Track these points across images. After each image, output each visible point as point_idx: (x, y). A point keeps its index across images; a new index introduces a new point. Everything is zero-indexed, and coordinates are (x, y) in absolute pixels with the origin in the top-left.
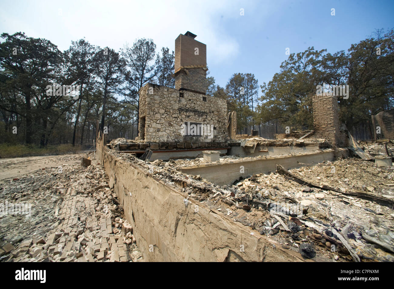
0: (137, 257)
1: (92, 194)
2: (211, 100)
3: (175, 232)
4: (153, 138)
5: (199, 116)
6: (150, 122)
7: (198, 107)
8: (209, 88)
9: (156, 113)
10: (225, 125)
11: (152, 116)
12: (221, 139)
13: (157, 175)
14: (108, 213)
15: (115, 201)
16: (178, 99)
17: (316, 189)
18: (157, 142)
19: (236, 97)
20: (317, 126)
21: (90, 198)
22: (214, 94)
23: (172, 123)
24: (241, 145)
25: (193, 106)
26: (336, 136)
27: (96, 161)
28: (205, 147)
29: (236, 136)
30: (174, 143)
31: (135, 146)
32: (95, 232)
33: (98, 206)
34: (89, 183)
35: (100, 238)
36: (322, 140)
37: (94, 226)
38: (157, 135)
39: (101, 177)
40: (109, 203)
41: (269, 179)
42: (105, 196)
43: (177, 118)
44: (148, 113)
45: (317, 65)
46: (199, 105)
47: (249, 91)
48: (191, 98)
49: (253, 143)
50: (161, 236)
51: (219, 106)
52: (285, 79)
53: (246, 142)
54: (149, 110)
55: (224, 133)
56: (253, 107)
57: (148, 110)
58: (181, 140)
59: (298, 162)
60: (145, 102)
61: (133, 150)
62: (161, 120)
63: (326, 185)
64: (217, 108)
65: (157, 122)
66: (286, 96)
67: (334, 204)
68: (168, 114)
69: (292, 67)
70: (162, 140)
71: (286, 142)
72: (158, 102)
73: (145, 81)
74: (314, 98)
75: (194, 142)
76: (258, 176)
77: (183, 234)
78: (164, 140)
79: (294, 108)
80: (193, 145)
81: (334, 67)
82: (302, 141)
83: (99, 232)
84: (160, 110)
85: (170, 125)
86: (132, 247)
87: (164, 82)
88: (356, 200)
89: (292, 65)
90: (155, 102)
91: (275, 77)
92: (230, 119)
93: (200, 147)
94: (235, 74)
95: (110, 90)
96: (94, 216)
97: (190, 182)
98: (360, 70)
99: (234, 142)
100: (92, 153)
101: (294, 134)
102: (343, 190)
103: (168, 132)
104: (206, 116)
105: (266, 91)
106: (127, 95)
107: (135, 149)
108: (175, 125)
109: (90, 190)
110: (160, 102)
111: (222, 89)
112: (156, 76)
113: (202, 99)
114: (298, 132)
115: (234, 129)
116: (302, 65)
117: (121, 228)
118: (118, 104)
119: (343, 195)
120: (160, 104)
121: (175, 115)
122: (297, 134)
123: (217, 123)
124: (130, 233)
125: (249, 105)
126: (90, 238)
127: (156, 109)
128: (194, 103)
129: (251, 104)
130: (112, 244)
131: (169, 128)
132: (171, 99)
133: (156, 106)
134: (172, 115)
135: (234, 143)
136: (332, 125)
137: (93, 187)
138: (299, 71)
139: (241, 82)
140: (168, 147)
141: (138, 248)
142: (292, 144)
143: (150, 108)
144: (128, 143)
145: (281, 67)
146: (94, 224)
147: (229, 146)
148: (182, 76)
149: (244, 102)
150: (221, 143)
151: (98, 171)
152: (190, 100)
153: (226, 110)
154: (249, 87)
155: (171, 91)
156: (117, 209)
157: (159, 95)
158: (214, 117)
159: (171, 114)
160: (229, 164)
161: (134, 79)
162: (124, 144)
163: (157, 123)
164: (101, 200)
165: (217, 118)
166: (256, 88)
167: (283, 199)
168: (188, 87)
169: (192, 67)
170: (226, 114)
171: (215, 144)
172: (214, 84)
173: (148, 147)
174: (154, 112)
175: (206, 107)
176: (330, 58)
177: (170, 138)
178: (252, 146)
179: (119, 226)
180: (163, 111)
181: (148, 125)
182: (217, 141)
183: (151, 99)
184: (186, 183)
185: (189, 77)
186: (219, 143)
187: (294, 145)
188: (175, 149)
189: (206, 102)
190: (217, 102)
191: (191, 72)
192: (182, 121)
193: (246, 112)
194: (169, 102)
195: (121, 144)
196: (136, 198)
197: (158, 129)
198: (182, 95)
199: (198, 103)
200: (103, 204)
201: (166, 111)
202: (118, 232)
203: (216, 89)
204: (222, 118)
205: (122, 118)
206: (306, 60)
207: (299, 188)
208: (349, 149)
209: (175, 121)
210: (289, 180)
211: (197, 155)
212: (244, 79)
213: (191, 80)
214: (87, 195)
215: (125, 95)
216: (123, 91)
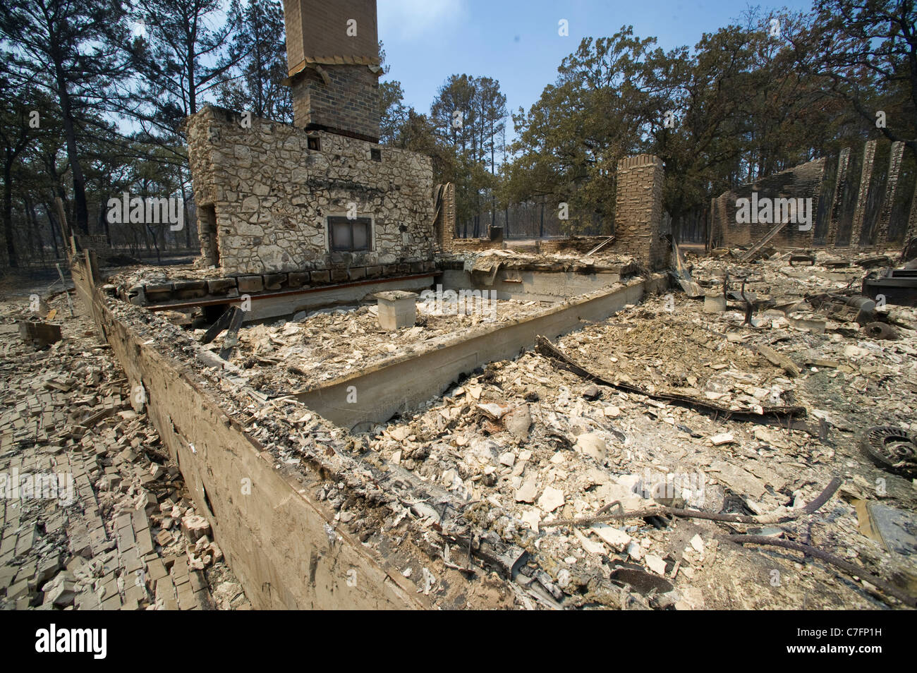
0: (226, 597)
1: (77, 441)
2: (394, 158)
3: (313, 578)
4: (243, 262)
5: (363, 200)
6: (229, 222)
7: (359, 176)
8: (389, 111)
9: (244, 197)
10: (429, 220)
11: (234, 204)
12: (418, 254)
13: (255, 425)
14: (136, 492)
15: (153, 454)
16: (305, 155)
17: (607, 387)
18: (258, 271)
19: (455, 137)
20: (621, 228)
21: (71, 454)
22: (400, 128)
23: (293, 222)
24: (465, 268)
25: (345, 174)
26: (652, 250)
27: (78, 324)
28: (382, 275)
29: (455, 243)
30: (304, 271)
31: (193, 289)
32: (99, 561)
33: (101, 475)
34: (62, 406)
35: (117, 575)
36: (626, 260)
37: (94, 543)
38: (255, 254)
39: (101, 380)
40: (135, 461)
41: (521, 374)
42: (121, 440)
43: (306, 207)
44: (220, 195)
45: (634, 74)
46: (363, 171)
47: (487, 124)
48: (340, 152)
49: (491, 264)
50: (281, 572)
51: (413, 172)
52: (566, 102)
53: (475, 261)
54: (223, 186)
55: (427, 239)
56: (493, 164)
57: (220, 188)
58: (322, 262)
59: (579, 319)
60: (208, 163)
61: (189, 298)
62: (261, 215)
63: (625, 380)
64: (408, 178)
65: (251, 220)
66: (565, 145)
67: (634, 426)
68: (281, 198)
69: (585, 73)
70: (269, 266)
71: (560, 263)
72: (247, 163)
73: (204, 80)
74: (622, 164)
75: (354, 266)
76: (498, 366)
77: (330, 588)
78: (275, 266)
79: (581, 172)
80: (352, 272)
81: (665, 83)
82: (590, 262)
83: (112, 558)
84: (256, 186)
85: (289, 226)
86: (213, 573)
87: (264, 86)
88: (669, 411)
89: (584, 68)
90: (240, 163)
91: (545, 96)
92: (440, 203)
93: (368, 277)
94: (454, 76)
95: (83, 99)
96: (90, 512)
97: (338, 468)
98: (708, 98)
99: (450, 259)
100: (60, 296)
101: (575, 242)
102: (651, 389)
103: (286, 244)
104: (382, 198)
105: (523, 130)
106: (149, 118)
107: (196, 296)
108: (301, 225)
109: (68, 428)
110: (253, 165)
111: (421, 119)
112: (236, 68)
113: (369, 155)
114: (584, 239)
115: (448, 226)
116: (604, 70)
117: (179, 527)
118: (124, 145)
119: (650, 401)
120: (255, 170)
121: (298, 198)
122: (583, 242)
123: (409, 215)
124: (204, 538)
125: (484, 157)
126: (85, 580)
127: (243, 184)
128: (350, 167)
129: (489, 155)
130: (156, 582)
131: (286, 235)
132: (285, 155)
133: (243, 174)
134: (290, 200)
135: (449, 263)
136: (647, 226)
137: (76, 417)
138: (597, 86)
139: (467, 100)
140: (287, 282)
141: (230, 573)
142: (570, 267)
143: (225, 182)
144: (170, 283)
145: (561, 69)
146: (95, 538)
147: (437, 268)
148: (311, 87)
149: (474, 151)
150: (418, 262)
151: (92, 362)
152: (338, 157)
153: (430, 182)
154: (486, 113)
155: (283, 133)
156: (162, 478)
157: (248, 143)
158: (400, 200)
159: (289, 197)
160: (436, 351)
161: (162, 68)
162: (161, 287)
163: (251, 224)
164: (111, 453)
165: (408, 203)
166: (501, 116)
167: (546, 436)
168: (329, 121)
169: (339, 61)
170: (430, 191)
171: (405, 267)
172: (401, 101)
173: (233, 287)
174: (238, 192)
175: (380, 176)
176: (660, 60)
177: (290, 259)
178: (488, 270)
179: (173, 523)
180: (265, 190)
181: (224, 228)
182: (411, 258)
183: (225, 155)
184: (329, 471)
185: (331, 89)
186: (415, 264)
187: (575, 270)
188: (306, 287)
189: (379, 163)
190: (409, 161)
191: (335, 77)
192: (320, 214)
193: (477, 178)
194: (280, 163)
195: (150, 287)
196: (209, 461)
197: (256, 238)
198: (314, 144)
199: (361, 164)
200: (117, 466)
201: (273, 190)
202: (172, 540)
203: (407, 117)
204: (421, 203)
205: (146, 188)
206: (614, 59)
207: (576, 389)
208: (669, 274)
209: (300, 216)
210: (561, 371)
211: (364, 295)
212: (474, 90)
213: (338, 100)
214: (58, 448)
215: (142, 117)
216: (133, 105)
